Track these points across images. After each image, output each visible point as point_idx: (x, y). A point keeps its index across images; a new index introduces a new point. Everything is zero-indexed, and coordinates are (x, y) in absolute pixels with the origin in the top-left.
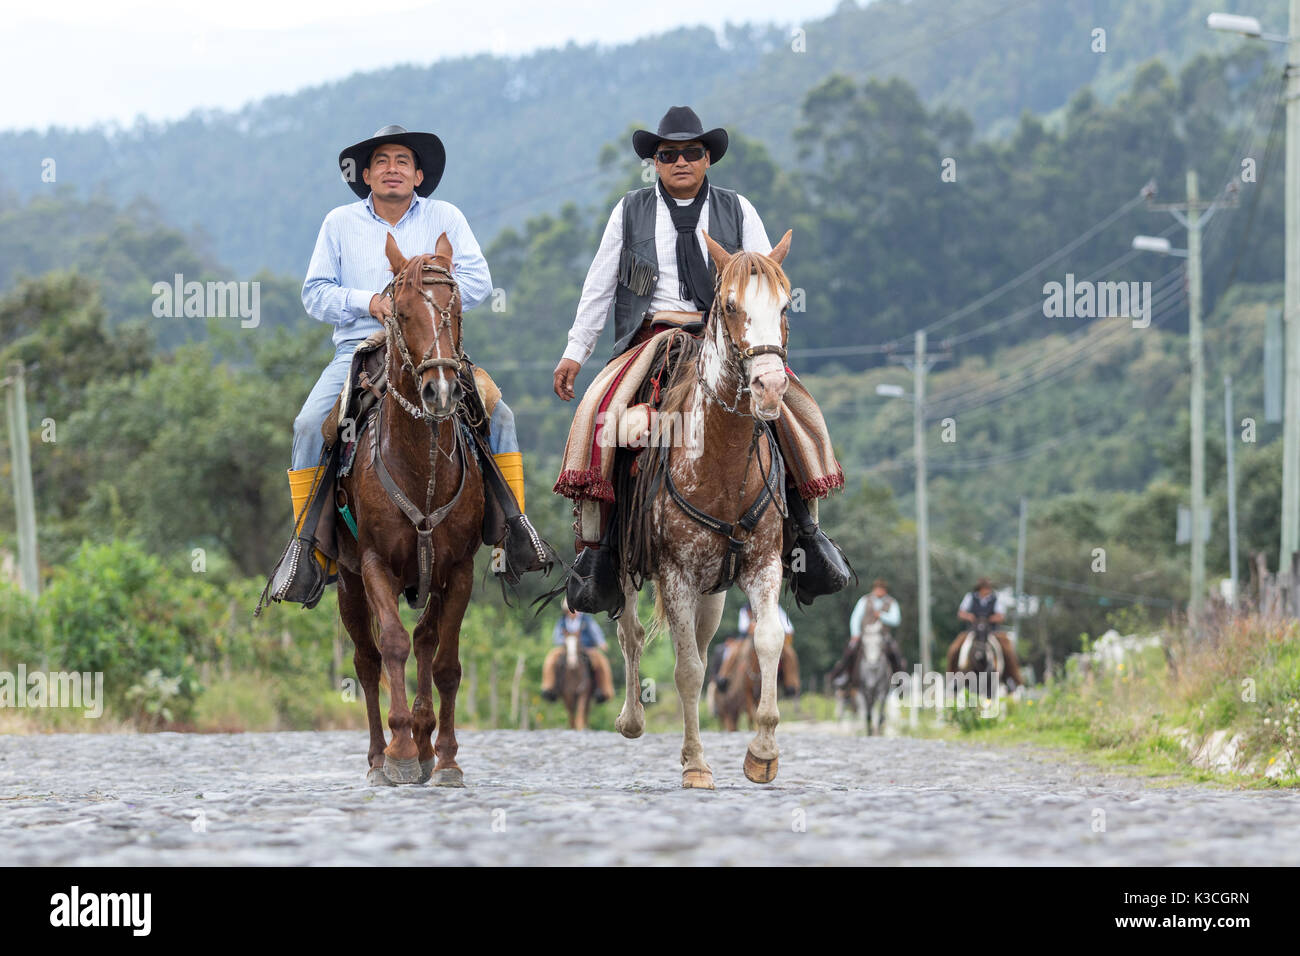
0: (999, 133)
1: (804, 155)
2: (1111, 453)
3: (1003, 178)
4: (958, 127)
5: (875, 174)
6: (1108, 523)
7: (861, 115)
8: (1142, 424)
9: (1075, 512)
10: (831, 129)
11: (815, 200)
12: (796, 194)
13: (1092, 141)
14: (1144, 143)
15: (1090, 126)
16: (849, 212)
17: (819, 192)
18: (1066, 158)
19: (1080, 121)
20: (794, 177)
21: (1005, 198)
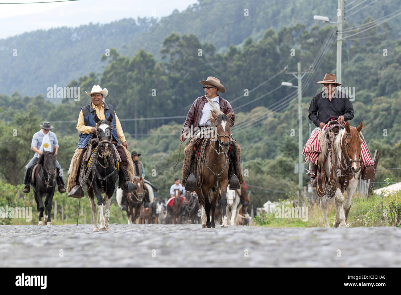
0: (222, 51)
1: (164, 58)
2: (258, 148)
3: (225, 65)
4: (210, 49)
5: (186, 64)
6: (265, 169)
7: (181, 46)
8: (267, 139)
9: (255, 165)
10: (172, 50)
11: (167, 71)
12: (161, 69)
13: (252, 53)
14: (267, 54)
15: (251, 49)
16: (178, 75)
17: (168, 69)
18: (243, 59)
19: (247, 48)
20: (161, 64)
21: (225, 71)
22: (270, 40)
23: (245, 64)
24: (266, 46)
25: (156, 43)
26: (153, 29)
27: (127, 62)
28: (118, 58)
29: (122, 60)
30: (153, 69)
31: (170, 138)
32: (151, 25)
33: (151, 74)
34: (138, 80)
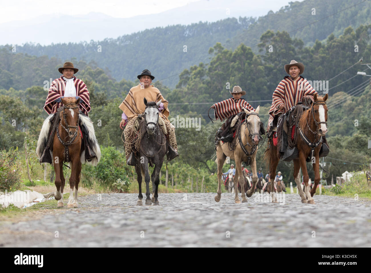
0: (309, 45)
1: (261, 51)
2: (338, 126)
3: (311, 57)
4: (300, 44)
5: (279, 55)
6: (344, 144)
7: (275, 41)
8: (346, 119)
10: (268, 44)
11: (263, 62)
12: (258, 60)
13: (334, 47)
14: (347, 48)
15: (333, 44)
16: (272, 65)
17: (264, 60)
18: (327, 52)
19: (330, 42)
20: (258, 56)
21: (311, 62)
22: (349, 36)
23: (328, 56)
24: (345, 41)
25: (254, 39)
26: (252, 27)
27: (231, 55)
28: (223, 51)
29: (226, 53)
30: (252, 60)
31: (265, 117)
32: (250, 23)
33: (250, 64)
34: (239, 69)
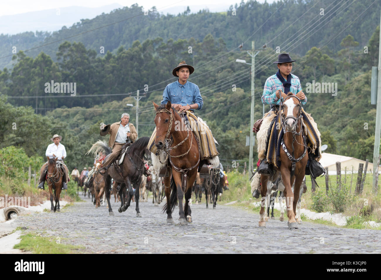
1: (59, 59)
3: (103, 66)
4: (94, 54)
5: (74, 64)
7: (72, 50)
10: (65, 54)
12: (57, 67)
13: (123, 58)
14: (134, 59)
15: (123, 55)
16: (68, 72)
17: (61, 67)
18: (117, 62)
19: (120, 54)
20: (56, 64)
21: (103, 70)
22: (136, 48)
23: (117, 66)
24: (134, 53)
27: (32, 61)
28: (25, 58)
29: (28, 60)
30: (50, 67)
31: (62, 118)
33: (49, 70)
34: (39, 75)
